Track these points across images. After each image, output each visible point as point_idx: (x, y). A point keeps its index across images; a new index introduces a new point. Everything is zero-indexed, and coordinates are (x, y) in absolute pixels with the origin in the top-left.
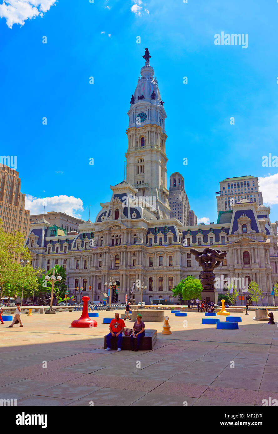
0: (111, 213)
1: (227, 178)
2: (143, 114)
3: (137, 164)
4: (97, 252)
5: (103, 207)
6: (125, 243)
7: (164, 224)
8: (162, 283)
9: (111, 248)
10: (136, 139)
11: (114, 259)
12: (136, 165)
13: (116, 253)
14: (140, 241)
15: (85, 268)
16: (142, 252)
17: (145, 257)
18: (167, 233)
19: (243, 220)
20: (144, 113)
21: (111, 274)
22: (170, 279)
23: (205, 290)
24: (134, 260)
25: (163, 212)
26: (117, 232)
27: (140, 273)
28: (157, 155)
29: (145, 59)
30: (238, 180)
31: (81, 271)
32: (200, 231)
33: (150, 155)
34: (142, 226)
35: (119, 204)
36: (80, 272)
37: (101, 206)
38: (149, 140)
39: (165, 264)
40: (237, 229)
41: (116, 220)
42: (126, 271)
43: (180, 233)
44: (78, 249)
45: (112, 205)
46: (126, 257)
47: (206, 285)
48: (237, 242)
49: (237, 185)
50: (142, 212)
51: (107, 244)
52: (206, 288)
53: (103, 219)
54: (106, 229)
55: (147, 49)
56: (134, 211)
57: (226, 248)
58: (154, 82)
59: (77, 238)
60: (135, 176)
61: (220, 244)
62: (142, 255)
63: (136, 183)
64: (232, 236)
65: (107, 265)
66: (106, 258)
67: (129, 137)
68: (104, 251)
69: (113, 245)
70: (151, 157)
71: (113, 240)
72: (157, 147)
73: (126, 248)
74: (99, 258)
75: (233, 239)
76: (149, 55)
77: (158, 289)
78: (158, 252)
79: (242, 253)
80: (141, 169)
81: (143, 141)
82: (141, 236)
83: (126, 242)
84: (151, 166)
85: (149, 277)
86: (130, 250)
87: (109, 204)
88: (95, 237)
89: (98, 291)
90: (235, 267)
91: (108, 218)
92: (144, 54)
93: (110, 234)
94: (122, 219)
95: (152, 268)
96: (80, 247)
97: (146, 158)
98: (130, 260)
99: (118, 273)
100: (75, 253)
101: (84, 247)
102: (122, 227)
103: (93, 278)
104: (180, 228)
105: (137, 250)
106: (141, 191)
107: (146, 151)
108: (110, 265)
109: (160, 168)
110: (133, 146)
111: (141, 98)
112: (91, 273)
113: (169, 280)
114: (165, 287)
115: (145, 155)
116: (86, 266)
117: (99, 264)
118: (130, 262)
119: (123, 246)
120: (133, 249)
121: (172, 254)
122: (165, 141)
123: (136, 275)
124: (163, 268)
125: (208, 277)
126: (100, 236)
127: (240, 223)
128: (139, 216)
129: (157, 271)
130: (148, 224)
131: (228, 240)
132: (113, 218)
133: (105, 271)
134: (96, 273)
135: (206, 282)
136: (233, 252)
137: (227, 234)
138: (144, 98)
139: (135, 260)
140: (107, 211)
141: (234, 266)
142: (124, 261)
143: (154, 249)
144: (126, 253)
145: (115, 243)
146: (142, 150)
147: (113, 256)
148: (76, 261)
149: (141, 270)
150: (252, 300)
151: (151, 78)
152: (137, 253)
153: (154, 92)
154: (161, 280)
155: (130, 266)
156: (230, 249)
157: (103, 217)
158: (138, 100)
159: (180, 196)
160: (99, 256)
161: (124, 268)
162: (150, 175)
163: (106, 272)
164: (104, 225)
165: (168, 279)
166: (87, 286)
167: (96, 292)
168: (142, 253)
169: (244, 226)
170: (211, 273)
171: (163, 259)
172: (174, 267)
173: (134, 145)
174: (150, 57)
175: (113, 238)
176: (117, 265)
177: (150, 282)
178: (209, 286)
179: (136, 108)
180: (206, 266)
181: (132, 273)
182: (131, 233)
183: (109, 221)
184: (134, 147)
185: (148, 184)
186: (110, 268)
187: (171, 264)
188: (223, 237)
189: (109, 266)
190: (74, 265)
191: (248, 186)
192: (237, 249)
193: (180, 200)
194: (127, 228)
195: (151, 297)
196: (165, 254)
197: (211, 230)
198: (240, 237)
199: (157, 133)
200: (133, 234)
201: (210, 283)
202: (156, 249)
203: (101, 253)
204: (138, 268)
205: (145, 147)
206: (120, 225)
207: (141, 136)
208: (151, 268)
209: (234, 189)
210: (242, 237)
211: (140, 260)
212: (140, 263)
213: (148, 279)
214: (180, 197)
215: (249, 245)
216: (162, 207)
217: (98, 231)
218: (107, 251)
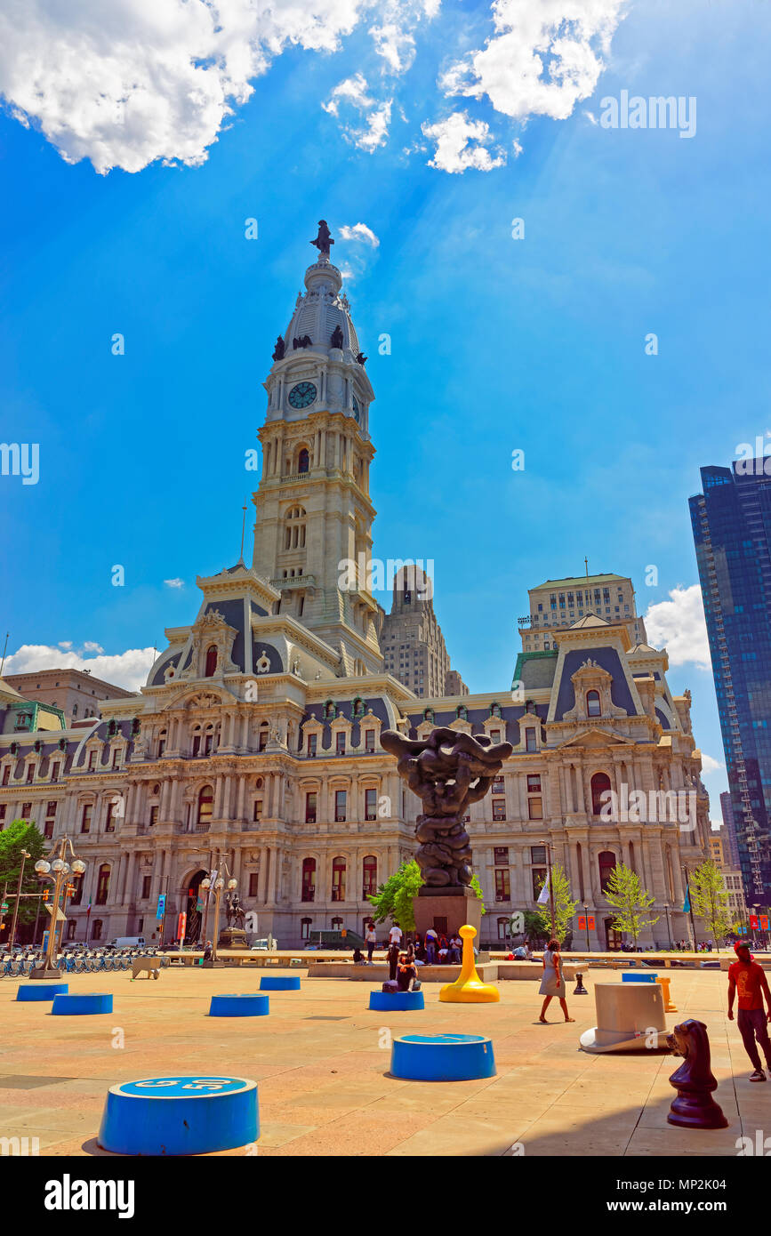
0: (194, 657)
1: (549, 581)
2: (306, 385)
3: (285, 522)
4: (146, 777)
5: (174, 641)
6: (230, 749)
7: (355, 691)
8: (343, 876)
9: (188, 764)
10: (284, 454)
11: (197, 799)
12: (282, 523)
13: (204, 781)
14: (276, 742)
15: (107, 831)
16: (281, 777)
17: (292, 794)
18: (361, 718)
19: (588, 676)
20: (310, 383)
21: (184, 848)
22: (366, 863)
23: (428, 889)
24: (256, 802)
25: (359, 661)
26: (208, 716)
27: (275, 845)
28: (343, 498)
29: (318, 247)
30: (579, 586)
31: (94, 840)
32: (462, 712)
33: (322, 496)
34: (285, 696)
35: (217, 630)
36: (91, 841)
37: (167, 637)
38: (322, 455)
39: (354, 815)
40: (572, 705)
41: (209, 679)
42: (230, 836)
43: (402, 717)
44: (91, 770)
45: (198, 633)
46: (234, 792)
47: (435, 867)
48: (571, 745)
49: (575, 599)
50: (286, 653)
51: (177, 752)
52: (435, 883)
53: (172, 675)
54: (175, 706)
55: (323, 223)
56: (264, 652)
57: (539, 763)
58: (341, 305)
59: (92, 735)
60: (278, 556)
61: (522, 751)
62: (281, 788)
63: (281, 576)
64: (556, 725)
65: (171, 817)
66: (169, 798)
67: (266, 448)
68: (165, 774)
69: (195, 755)
70: (327, 502)
71: (197, 739)
72: (344, 474)
73: (235, 765)
74: (150, 798)
75: (559, 735)
76: (330, 237)
77: (331, 895)
78: (334, 778)
79: (589, 780)
80: (294, 536)
81: (303, 459)
82: (279, 726)
83: (233, 745)
84: (326, 529)
85: (304, 858)
86: (245, 771)
87: (190, 631)
88: (142, 732)
89: (142, 904)
90: (567, 824)
91: (184, 673)
92: (315, 236)
93: (187, 721)
94: (226, 676)
95: (315, 828)
96: (97, 764)
97: (312, 504)
98: (245, 801)
99: (206, 843)
100: (82, 784)
101: (110, 763)
102: (225, 699)
103: (127, 860)
104: (403, 704)
105: (266, 769)
106: (295, 596)
107: (312, 485)
108: (183, 818)
109: (351, 534)
110: (275, 470)
111: (304, 342)
112: (122, 846)
113: (365, 867)
114: (353, 888)
115: (308, 498)
116: (111, 825)
117: (149, 816)
118: (245, 810)
119: (225, 757)
120: (255, 767)
121: (376, 784)
122: (369, 462)
123: (260, 851)
124: (347, 827)
125: (441, 836)
126: (159, 729)
127: (579, 685)
128: (277, 666)
129: (329, 838)
130: (306, 692)
131: (544, 739)
132: (198, 673)
133: (166, 837)
134: (137, 845)
135: (434, 856)
136: (562, 777)
137: (543, 722)
138: (311, 344)
139: (261, 801)
140: (181, 653)
141: (564, 820)
142: (226, 804)
143: (321, 768)
144: (234, 780)
145: (200, 748)
146: (300, 482)
147: (195, 790)
148: (82, 806)
149: (276, 832)
150: (619, 929)
151: (332, 295)
152: (267, 778)
153: (338, 328)
154: (339, 867)
155: (245, 820)
156: (552, 767)
157: (171, 669)
158: (295, 348)
159: (420, 628)
160: (150, 790)
161: (225, 827)
162: (320, 552)
163: (169, 843)
164: (172, 695)
165: (362, 861)
166: (109, 887)
167: (133, 907)
168: (284, 780)
169: (592, 695)
170: (454, 821)
171: (348, 798)
172: (382, 825)
173: (278, 470)
174: (332, 242)
175: (197, 733)
176: (204, 819)
177: (307, 874)
178: (446, 873)
179: (289, 369)
180: (434, 795)
181: (249, 843)
182: (251, 719)
183: (185, 680)
184: (279, 475)
185: (314, 578)
186: (181, 827)
187: (371, 816)
188: (530, 731)
189: (180, 822)
190: (75, 822)
191: (607, 601)
192: (572, 765)
193: (420, 640)
194: (238, 703)
195: (307, 921)
196: (355, 784)
197: (496, 709)
198: (581, 730)
199: (345, 438)
200: (258, 721)
201: (450, 861)
202: (325, 767)
203: (158, 780)
204: (270, 826)
205: (310, 474)
206: (219, 694)
207: (299, 445)
208: (310, 827)
209: (567, 608)
210: (586, 729)
211: (276, 800)
212: (276, 810)
213: (300, 864)
214: (420, 633)
215: (609, 754)
216: (357, 648)
217: (152, 712)
218: (175, 773)
